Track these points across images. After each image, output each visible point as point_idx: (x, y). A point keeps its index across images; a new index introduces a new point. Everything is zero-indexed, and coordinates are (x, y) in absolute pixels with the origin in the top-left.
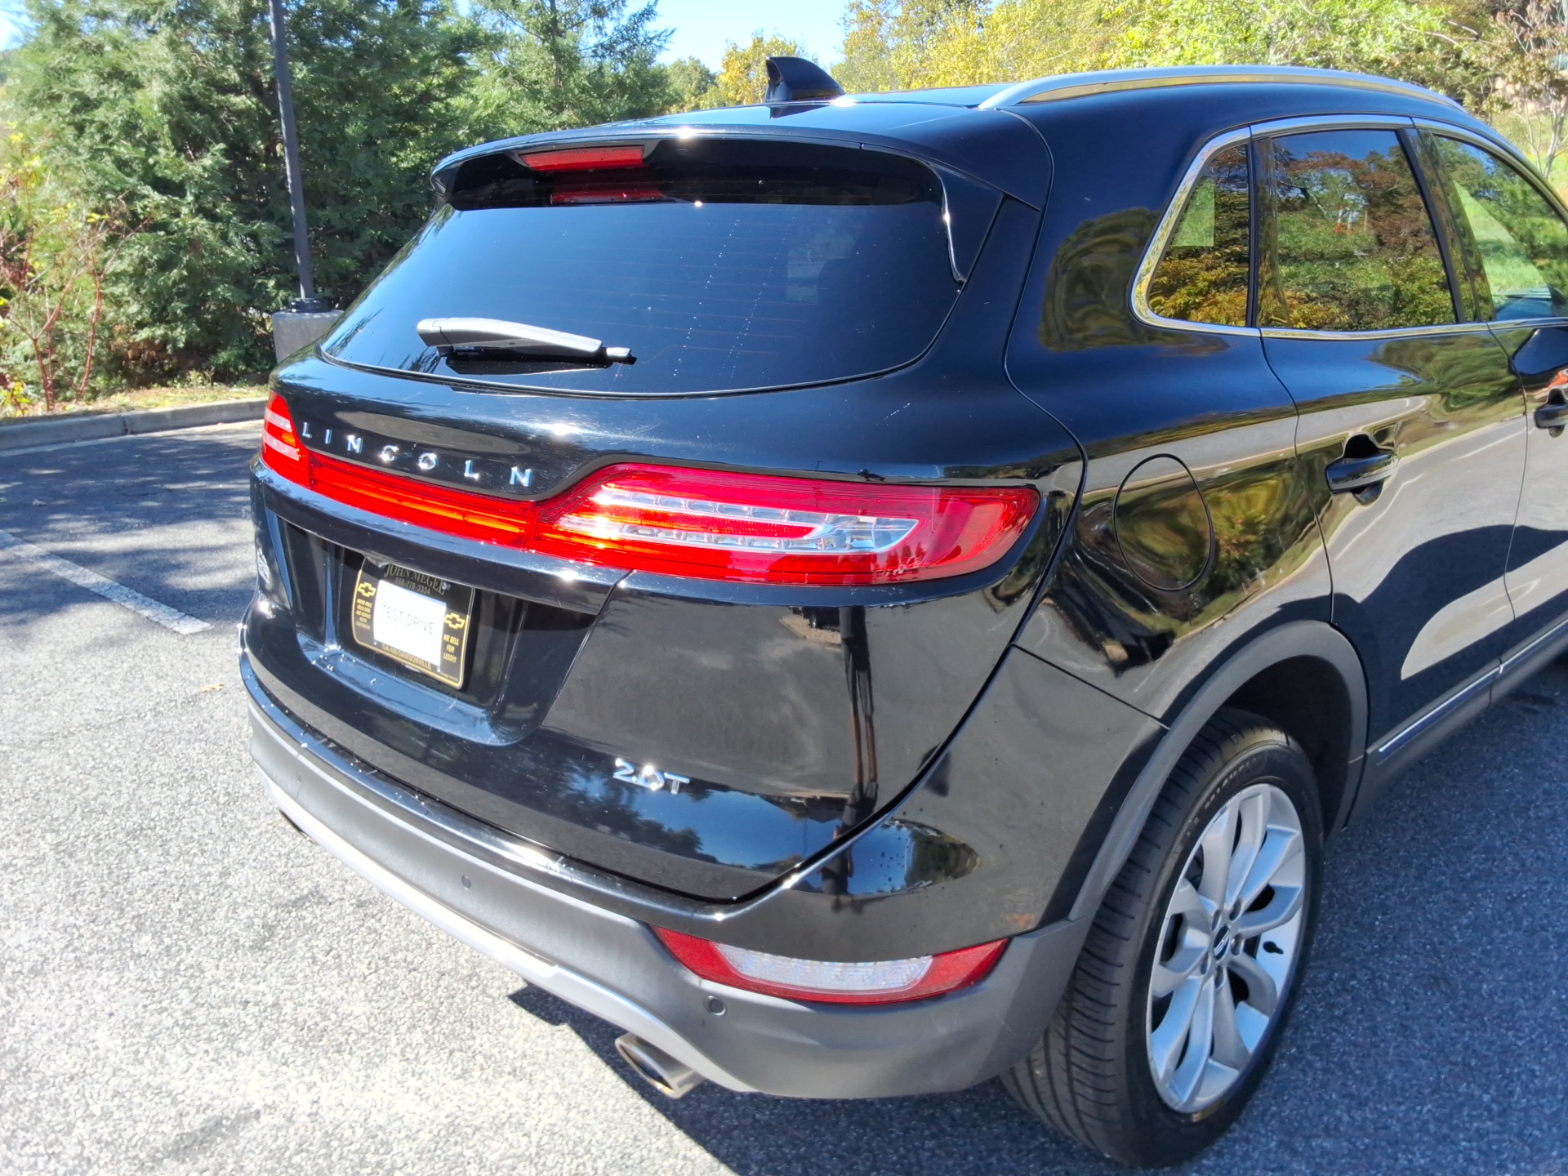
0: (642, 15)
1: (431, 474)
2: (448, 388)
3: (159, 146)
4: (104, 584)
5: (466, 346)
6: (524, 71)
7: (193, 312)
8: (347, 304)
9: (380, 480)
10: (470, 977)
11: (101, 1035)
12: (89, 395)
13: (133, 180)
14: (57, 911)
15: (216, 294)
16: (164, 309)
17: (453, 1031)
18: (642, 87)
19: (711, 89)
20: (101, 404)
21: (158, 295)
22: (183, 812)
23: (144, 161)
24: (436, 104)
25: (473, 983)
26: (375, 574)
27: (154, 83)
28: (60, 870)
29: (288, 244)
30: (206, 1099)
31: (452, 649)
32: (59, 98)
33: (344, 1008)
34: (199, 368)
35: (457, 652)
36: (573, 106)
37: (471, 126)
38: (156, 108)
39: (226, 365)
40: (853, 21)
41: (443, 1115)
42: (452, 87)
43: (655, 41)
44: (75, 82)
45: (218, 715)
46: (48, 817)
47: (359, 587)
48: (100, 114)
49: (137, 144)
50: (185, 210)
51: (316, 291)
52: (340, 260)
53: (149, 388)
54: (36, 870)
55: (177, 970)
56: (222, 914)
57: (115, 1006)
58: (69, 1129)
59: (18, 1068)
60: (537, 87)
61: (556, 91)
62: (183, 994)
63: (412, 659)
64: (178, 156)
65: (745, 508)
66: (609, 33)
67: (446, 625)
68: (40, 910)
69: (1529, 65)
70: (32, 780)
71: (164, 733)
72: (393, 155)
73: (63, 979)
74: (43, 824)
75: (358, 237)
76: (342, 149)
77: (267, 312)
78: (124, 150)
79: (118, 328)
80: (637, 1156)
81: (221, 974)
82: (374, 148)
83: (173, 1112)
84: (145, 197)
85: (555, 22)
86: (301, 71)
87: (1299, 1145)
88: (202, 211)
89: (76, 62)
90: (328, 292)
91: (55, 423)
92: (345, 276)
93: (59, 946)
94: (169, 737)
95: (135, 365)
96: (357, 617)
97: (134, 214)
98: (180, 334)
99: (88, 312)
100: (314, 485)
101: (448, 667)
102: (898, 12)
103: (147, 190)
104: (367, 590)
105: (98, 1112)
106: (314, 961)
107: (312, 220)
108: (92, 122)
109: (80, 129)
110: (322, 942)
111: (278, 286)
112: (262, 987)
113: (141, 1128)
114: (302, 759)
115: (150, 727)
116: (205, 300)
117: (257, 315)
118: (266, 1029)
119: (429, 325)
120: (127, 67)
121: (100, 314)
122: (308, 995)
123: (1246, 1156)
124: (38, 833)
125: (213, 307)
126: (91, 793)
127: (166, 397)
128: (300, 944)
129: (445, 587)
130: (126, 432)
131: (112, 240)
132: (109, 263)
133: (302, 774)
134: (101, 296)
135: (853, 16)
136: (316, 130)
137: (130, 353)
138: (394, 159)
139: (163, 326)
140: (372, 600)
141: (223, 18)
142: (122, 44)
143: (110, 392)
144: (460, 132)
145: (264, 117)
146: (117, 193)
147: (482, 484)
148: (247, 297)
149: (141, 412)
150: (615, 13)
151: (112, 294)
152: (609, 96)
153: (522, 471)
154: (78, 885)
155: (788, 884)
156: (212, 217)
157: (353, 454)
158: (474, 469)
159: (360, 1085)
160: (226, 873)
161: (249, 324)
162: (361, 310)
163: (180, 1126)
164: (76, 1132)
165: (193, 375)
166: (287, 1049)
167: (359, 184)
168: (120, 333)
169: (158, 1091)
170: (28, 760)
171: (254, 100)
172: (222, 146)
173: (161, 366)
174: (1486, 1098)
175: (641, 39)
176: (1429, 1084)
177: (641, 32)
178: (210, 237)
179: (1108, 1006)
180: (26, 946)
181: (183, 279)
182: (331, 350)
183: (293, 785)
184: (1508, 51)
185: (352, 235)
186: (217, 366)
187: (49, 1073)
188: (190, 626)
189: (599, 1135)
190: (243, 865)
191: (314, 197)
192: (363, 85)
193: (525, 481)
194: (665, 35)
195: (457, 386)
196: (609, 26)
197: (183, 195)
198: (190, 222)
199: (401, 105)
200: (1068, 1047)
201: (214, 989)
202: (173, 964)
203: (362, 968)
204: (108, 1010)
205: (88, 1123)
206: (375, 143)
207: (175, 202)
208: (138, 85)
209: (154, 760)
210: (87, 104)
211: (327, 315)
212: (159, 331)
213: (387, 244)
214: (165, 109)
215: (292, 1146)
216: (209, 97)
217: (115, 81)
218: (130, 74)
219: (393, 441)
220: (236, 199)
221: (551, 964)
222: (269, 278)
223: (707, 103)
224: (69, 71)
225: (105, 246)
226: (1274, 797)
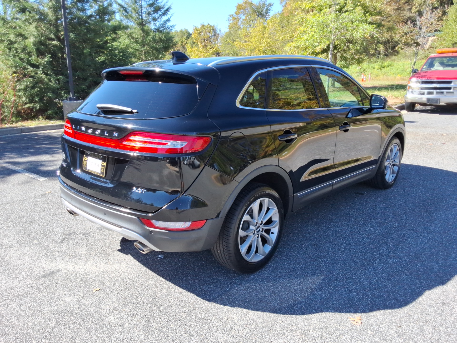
0: (167, 21)
1: (99, 134)
2: (103, 118)
3: (32, 55)
4: (19, 169)
5: (106, 109)
6: (134, 35)
7: (41, 100)
8: (84, 98)
9: (89, 136)
10: (109, 247)
11: (26, 258)
12: (11, 123)
13: (25, 64)
14: (14, 236)
15: (47, 95)
16: (33, 99)
17: (104, 256)
18: (166, 41)
19: (190, 38)
20: (14, 125)
21: (31, 95)
22: (43, 218)
23: (28, 59)
24: (109, 44)
25: (109, 248)
26: (87, 155)
27: (31, 38)
28: (14, 228)
29: (68, 82)
30: (50, 268)
31: (103, 169)
32: (4, 41)
33: (80, 252)
34: (42, 116)
35: (104, 170)
36: (148, 45)
37: (119, 50)
38: (32, 45)
39: (50, 114)
40: (231, 20)
41: (101, 270)
42: (114, 40)
43: (170, 28)
44: (9, 37)
45: (50, 198)
46: (10, 219)
47: (84, 158)
48: (16, 46)
49: (25, 54)
50: (39, 72)
51: (75, 95)
52: (82, 86)
53: (28, 121)
54: (9, 229)
55: (43, 246)
56: (53, 236)
57: (29, 253)
58: (21, 273)
59: (9, 263)
60: (138, 40)
61: (143, 41)
62: (44, 250)
63: (95, 172)
64: (37, 58)
65: (156, 140)
66: (158, 25)
67: (102, 165)
68: (10, 236)
69: (408, 38)
70: (6, 211)
71: (37, 202)
72: (97, 58)
73: (17, 248)
74: (9, 220)
75: (87, 80)
76: (82, 56)
77: (61, 100)
78: (22, 55)
79: (20, 104)
80: (141, 275)
81: (53, 247)
82: (91, 56)
83: (43, 270)
84: (28, 69)
85: (142, 22)
86: (72, 36)
87: (275, 271)
88: (44, 73)
89: (8, 31)
90: (78, 95)
91: (3, 130)
92: (83, 91)
93: (15, 243)
94: (38, 203)
95: (24, 114)
96: (84, 164)
97: (25, 73)
98: (38, 106)
99: (12, 100)
100: (75, 138)
101: (102, 173)
102: (244, 17)
103: (29, 67)
104: (86, 159)
105: (26, 270)
106: (74, 244)
107: (74, 75)
108: (13, 48)
109: (10, 49)
110: (75, 241)
111: (65, 93)
112: (62, 249)
113: (36, 273)
114: (72, 194)
115: (34, 200)
116: (44, 96)
117: (58, 101)
118: (63, 256)
119: (99, 105)
120: (23, 33)
121: (15, 100)
122: (72, 250)
123: (264, 273)
124: (8, 222)
125: (46, 99)
126: (20, 214)
127: (33, 123)
128: (70, 241)
129: (101, 157)
130: (22, 132)
131: (19, 80)
132: (17, 86)
133: (72, 198)
134: (15, 95)
135: (231, 18)
136: (76, 51)
137: (23, 111)
138: (97, 59)
139: (32, 104)
140: (87, 161)
141: (50, 21)
142: (22, 27)
143: (17, 122)
144: (116, 52)
145: (61, 47)
146: (20, 67)
147: (108, 136)
148: (56, 96)
149: (27, 127)
150: (159, 20)
151: (18, 95)
152: (158, 42)
153: (116, 133)
154: (19, 231)
155: (164, 208)
156: (47, 74)
157: (83, 131)
158: (107, 133)
159: (84, 265)
160: (53, 229)
161: (56, 103)
162: (87, 100)
163: (45, 272)
164: (22, 274)
165: (40, 117)
166: (68, 259)
167: (87, 66)
168: (20, 105)
169: (40, 267)
170: (4, 207)
171: (59, 43)
172: (50, 55)
173: (31, 115)
174: (316, 264)
175: (166, 27)
176: (305, 262)
177: (166, 25)
178: (46, 80)
179: (229, 236)
180: (8, 243)
181: (38, 91)
182: (79, 110)
183: (70, 200)
184: (403, 34)
185: (85, 79)
186: (48, 114)
187: (15, 264)
188: (42, 179)
189: (134, 272)
190: (57, 227)
191: (75, 69)
192: (89, 39)
193: (116, 135)
194: (173, 26)
195: (105, 117)
196: (158, 24)
197: (38, 68)
198: (41, 76)
199: (100, 44)
200: (223, 245)
201: (51, 250)
202: (42, 245)
203: (85, 245)
204: (27, 253)
205: (25, 272)
206: (92, 55)
207: (36, 70)
208: (26, 38)
209: (35, 207)
210: (12, 43)
211: (78, 101)
212: (32, 105)
213: (95, 82)
214: (34, 45)
215: (69, 275)
216: (46, 41)
217: (20, 37)
218: (24, 35)
219: (91, 128)
220: (53, 70)
221: (121, 228)
222: (62, 91)
223: (189, 42)
224: (7, 34)
225: (16, 82)
226: (269, 201)
